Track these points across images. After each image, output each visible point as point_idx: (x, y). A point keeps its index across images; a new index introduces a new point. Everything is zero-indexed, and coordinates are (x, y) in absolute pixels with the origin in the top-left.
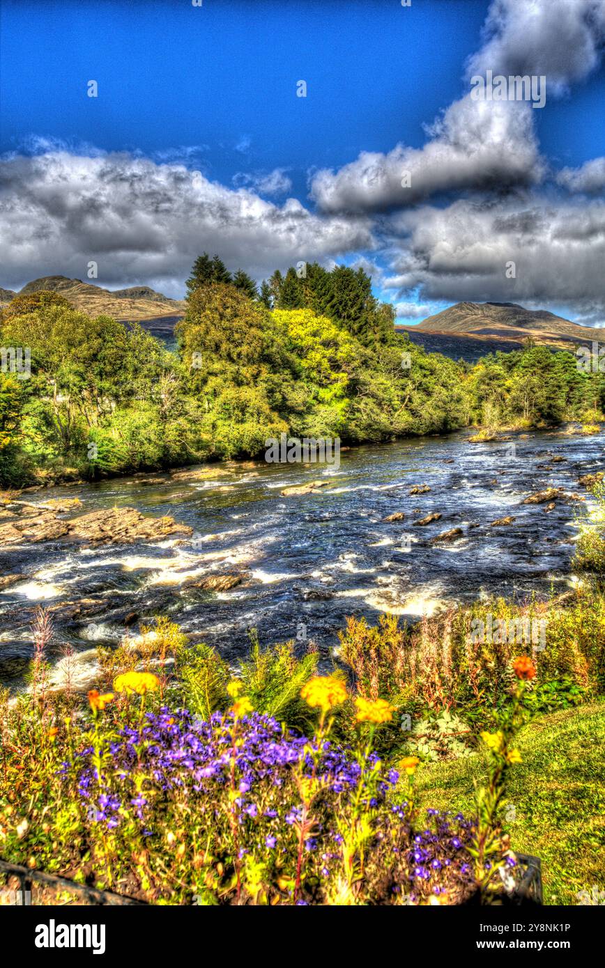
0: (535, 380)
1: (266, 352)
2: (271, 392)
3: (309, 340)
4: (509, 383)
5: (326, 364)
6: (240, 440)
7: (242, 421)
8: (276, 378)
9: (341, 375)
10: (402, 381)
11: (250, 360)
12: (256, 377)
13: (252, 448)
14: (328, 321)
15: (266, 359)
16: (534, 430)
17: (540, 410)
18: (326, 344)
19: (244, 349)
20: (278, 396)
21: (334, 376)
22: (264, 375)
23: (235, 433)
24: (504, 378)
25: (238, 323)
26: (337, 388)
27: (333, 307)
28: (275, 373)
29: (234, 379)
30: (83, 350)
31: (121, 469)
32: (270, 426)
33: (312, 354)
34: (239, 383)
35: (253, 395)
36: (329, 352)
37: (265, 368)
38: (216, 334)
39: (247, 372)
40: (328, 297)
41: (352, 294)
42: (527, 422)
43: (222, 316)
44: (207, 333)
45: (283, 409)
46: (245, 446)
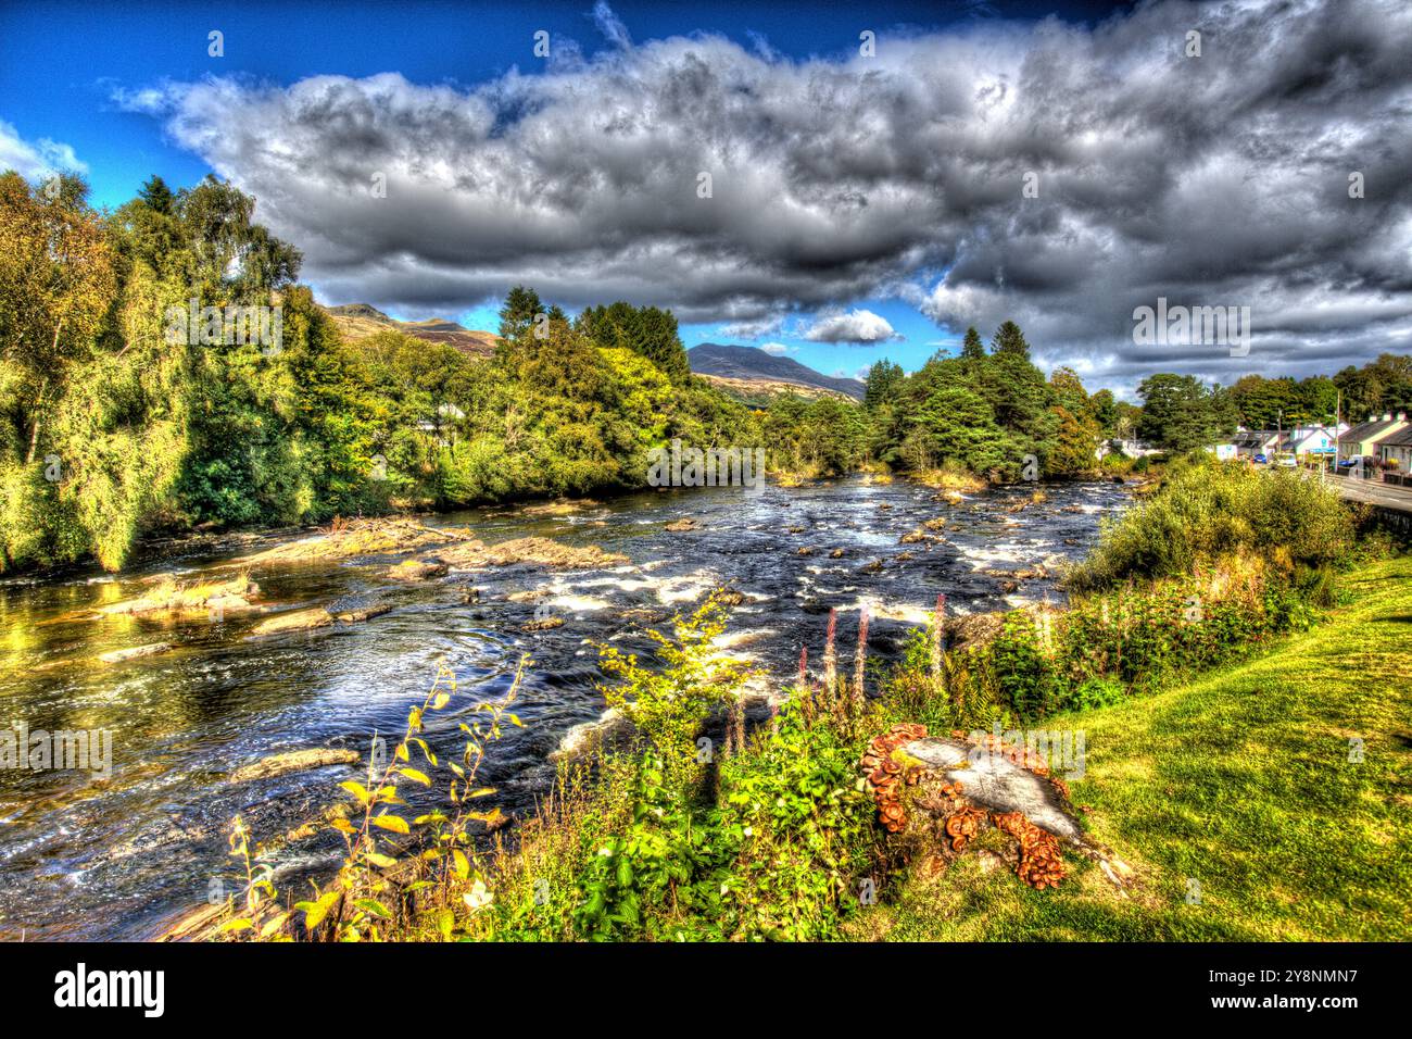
0: (824, 429)
1: (601, 390)
2: (604, 430)
3: (632, 381)
4: (797, 430)
5: (648, 405)
6: (573, 478)
7: (576, 458)
8: (609, 415)
9: (661, 416)
10: (708, 425)
11: (585, 397)
12: (589, 415)
13: (584, 486)
14: (648, 362)
15: (598, 396)
16: (820, 479)
17: (828, 459)
18: (646, 384)
19: (581, 385)
20: (609, 434)
21: (654, 417)
22: (597, 414)
23: (569, 469)
24: (791, 426)
25: (575, 358)
26: (658, 429)
27: (644, 347)
28: (606, 411)
29: (570, 415)
30: (429, 379)
31: (467, 501)
32: (603, 464)
33: (635, 394)
34: (573, 419)
35: (587, 432)
36: (650, 393)
37: (598, 406)
38: (552, 369)
39: (581, 408)
40: (639, 337)
41: (661, 336)
42: (817, 471)
43: (560, 353)
44: (543, 367)
45: (614, 448)
46: (578, 483)
